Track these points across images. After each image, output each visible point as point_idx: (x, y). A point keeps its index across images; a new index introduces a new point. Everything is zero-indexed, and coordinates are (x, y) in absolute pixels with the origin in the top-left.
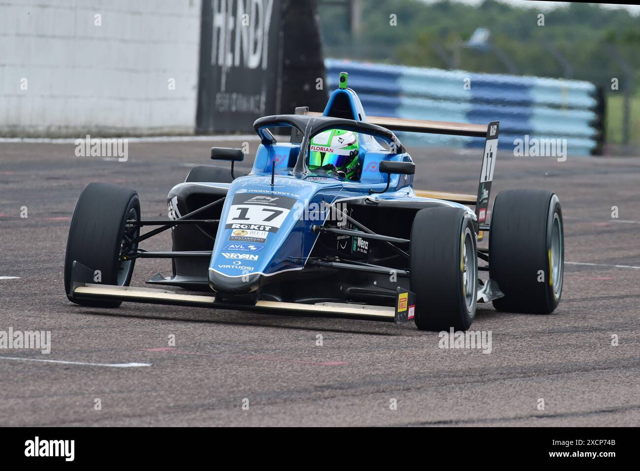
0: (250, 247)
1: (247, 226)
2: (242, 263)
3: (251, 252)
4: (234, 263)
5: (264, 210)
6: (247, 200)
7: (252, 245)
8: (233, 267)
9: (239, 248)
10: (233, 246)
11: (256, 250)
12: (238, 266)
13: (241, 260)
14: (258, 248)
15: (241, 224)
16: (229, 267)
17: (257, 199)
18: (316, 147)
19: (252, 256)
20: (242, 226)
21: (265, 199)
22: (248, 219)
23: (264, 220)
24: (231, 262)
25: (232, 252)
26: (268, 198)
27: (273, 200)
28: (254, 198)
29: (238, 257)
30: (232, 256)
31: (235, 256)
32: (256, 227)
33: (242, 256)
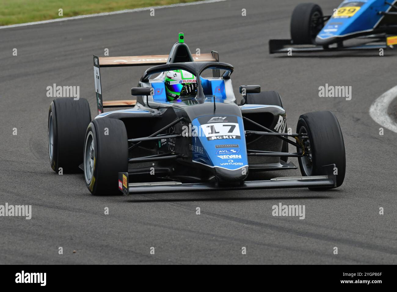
0: (231, 150)
1: (221, 137)
2: (233, 161)
4: (229, 161)
5: (224, 126)
6: (208, 121)
7: (232, 149)
8: (230, 164)
9: (225, 152)
10: (220, 151)
11: (236, 152)
12: (233, 163)
13: (232, 159)
14: (237, 151)
15: (217, 136)
16: (227, 164)
17: (214, 119)
18: (186, 80)
19: (237, 156)
20: (218, 137)
21: (218, 119)
22: (218, 133)
23: (228, 132)
24: (226, 161)
25: (223, 155)
26: (220, 118)
27: (224, 118)
28: (212, 119)
29: (229, 157)
30: (225, 157)
31: (227, 157)
32: (227, 137)
33: (231, 157)
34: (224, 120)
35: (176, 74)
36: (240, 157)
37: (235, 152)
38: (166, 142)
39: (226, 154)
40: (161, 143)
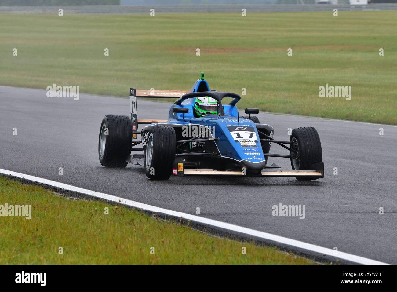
0: (253, 149)
2: (255, 157)
3: (254, 152)
4: (252, 157)
5: (245, 133)
6: (235, 129)
8: (253, 159)
9: (249, 150)
10: (245, 149)
13: (254, 155)
15: (242, 140)
16: (251, 159)
18: (212, 104)
19: (257, 153)
20: (243, 141)
21: (241, 128)
22: (242, 137)
23: (249, 137)
24: (250, 156)
25: (247, 152)
26: (243, 128)
27: (245, 128)
28: (237, 128)
29: (251, 154)
30: (249, 154)
31: (250, 154)
32: (249, 141)
33: (253, 154)
34: (246, 129)
35: (204, 98)
36: (259, 154)
37: (256, 150)
38: (196, 145)
39: (250, 152)
40: (192, 146)
